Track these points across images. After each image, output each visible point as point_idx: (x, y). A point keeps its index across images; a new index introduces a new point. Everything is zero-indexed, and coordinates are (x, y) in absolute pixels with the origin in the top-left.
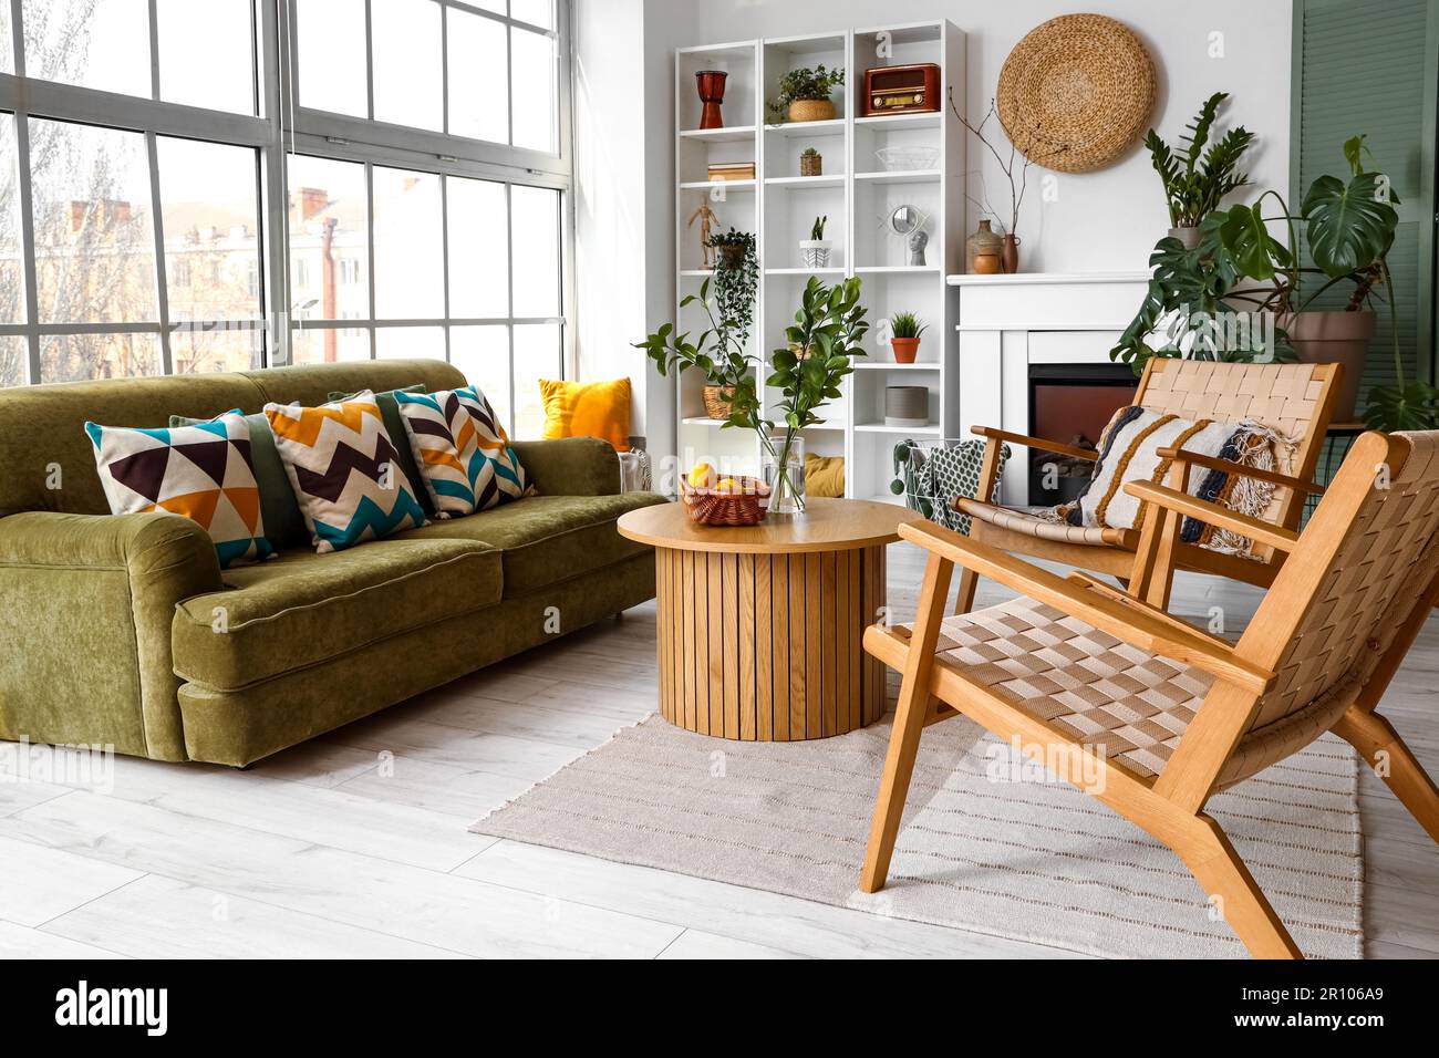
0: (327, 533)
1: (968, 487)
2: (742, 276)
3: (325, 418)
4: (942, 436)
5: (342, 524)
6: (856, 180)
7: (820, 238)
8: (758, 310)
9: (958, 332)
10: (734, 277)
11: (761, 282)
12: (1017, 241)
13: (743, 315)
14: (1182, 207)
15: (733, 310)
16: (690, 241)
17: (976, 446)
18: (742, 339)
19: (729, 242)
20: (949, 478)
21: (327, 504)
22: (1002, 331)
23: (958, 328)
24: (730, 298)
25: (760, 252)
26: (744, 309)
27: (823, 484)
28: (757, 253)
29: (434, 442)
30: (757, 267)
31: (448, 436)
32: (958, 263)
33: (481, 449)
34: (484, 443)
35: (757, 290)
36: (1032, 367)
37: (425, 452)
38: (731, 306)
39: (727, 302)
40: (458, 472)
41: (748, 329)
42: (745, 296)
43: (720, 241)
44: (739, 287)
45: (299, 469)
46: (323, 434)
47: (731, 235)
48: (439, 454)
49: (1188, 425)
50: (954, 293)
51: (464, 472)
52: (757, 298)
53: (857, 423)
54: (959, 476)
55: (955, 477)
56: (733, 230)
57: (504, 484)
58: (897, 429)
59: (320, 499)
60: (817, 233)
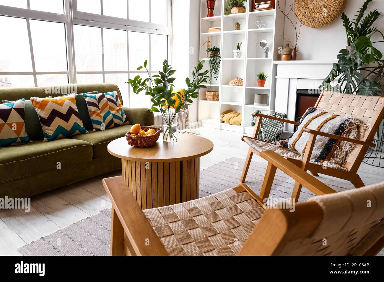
0: (47, 136)
1: (272, 126)
2: (216, 60)
3: (50, 102)
4: (269, 110)
5: (51, 133)
6: (249, 31)
7: (239, 49)
8: (220, 70)
9: (276, 78)
10: (214, 60)
11: (221, 62)
12: (296, 50)
13: (216, 72)
14: (351, 39)
15: (213, 70)
16: (204, 50)
17: (275, 114)
18: (216, 78)
19: (213, 50)
20: (266, 123)
21: (47, 127)
22: (290, 79)
23: (276, 77)
24: (212, 67)
25: (221, 53)
26: (217, 70)
27: (235, 121)
28: (220, 53)
29: (93, 109)
30: (220, 58)
31: (98, 108)
32: (278, 57)
33: (110, 111)
34: (111, 108)
35: (220, 64)
36: (298, 90)
37: (91, 111)
38: (213, 69)
39: (212, 68)
40: (100, 118)
41: (218, 76)
42: (217, 66)
43: (210, 50)
44: (215, 63)
45: (40, 117)
46: (47, 107)
47: (214, 48)
48: (94, 112)
50: (276, 66)
51: (102, 118)
52: (220, 66)
53: (246, 104)
54: (269, 123)
56: (214, 47)
57: (116, 121)
58: (257, 107)
59: (45, 126)
60: (239, 48)
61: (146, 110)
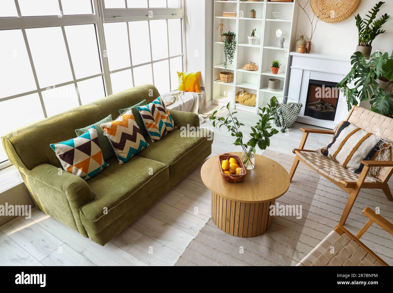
0: (122, 159)
1: (290, 115)
2: (231, 45)
3: (118, 125)
5: (125, 156)
6: (266, 21)
7: (254, 36)
8: (235, 55)
9: (291, 68)
10: (229, 46)
11: (237, 47)
12: (311, 44)
13: (231, 56)
14: (363, 39)
15: (229, 54)
16: (217, 34)
17: (293, 105)
18: (230, 62)
19: (228, 35)
20: (285, 112)
21: (121, 151)
22: (303, 70)
23: (291, 67)
24: (228, 51)
25: (237, 39)
26: (231, 54)
27: (250, 103)
28: (236, 39)
29: (149, 121)
30: (236, 43)
31: (153, 119)
32: (293, 48)
33: (162, 120)
34: (163, 117)
35: (235, 50)
36: (310, 80)
37: (147, 124)
38: (228, 53)
39: (227, 52)
40: (156, 129)
41: (232, 60)
42: (232, 51)
43: (226, 35)
44: (231, 48)
45: (112, 142)
46: (117, 131)
47: (228, 33)
48: (151, 125)
49: (364, 134)
50: (291, 57)
51: (158, 129)
52: (235, 52)
53: (260, 89)
54: (288, 112)
55: (287, 112)
56: (229, 32)
57: (169, 129)
59: (119, 150)
60: (253, 34)
61: (193, 116)
